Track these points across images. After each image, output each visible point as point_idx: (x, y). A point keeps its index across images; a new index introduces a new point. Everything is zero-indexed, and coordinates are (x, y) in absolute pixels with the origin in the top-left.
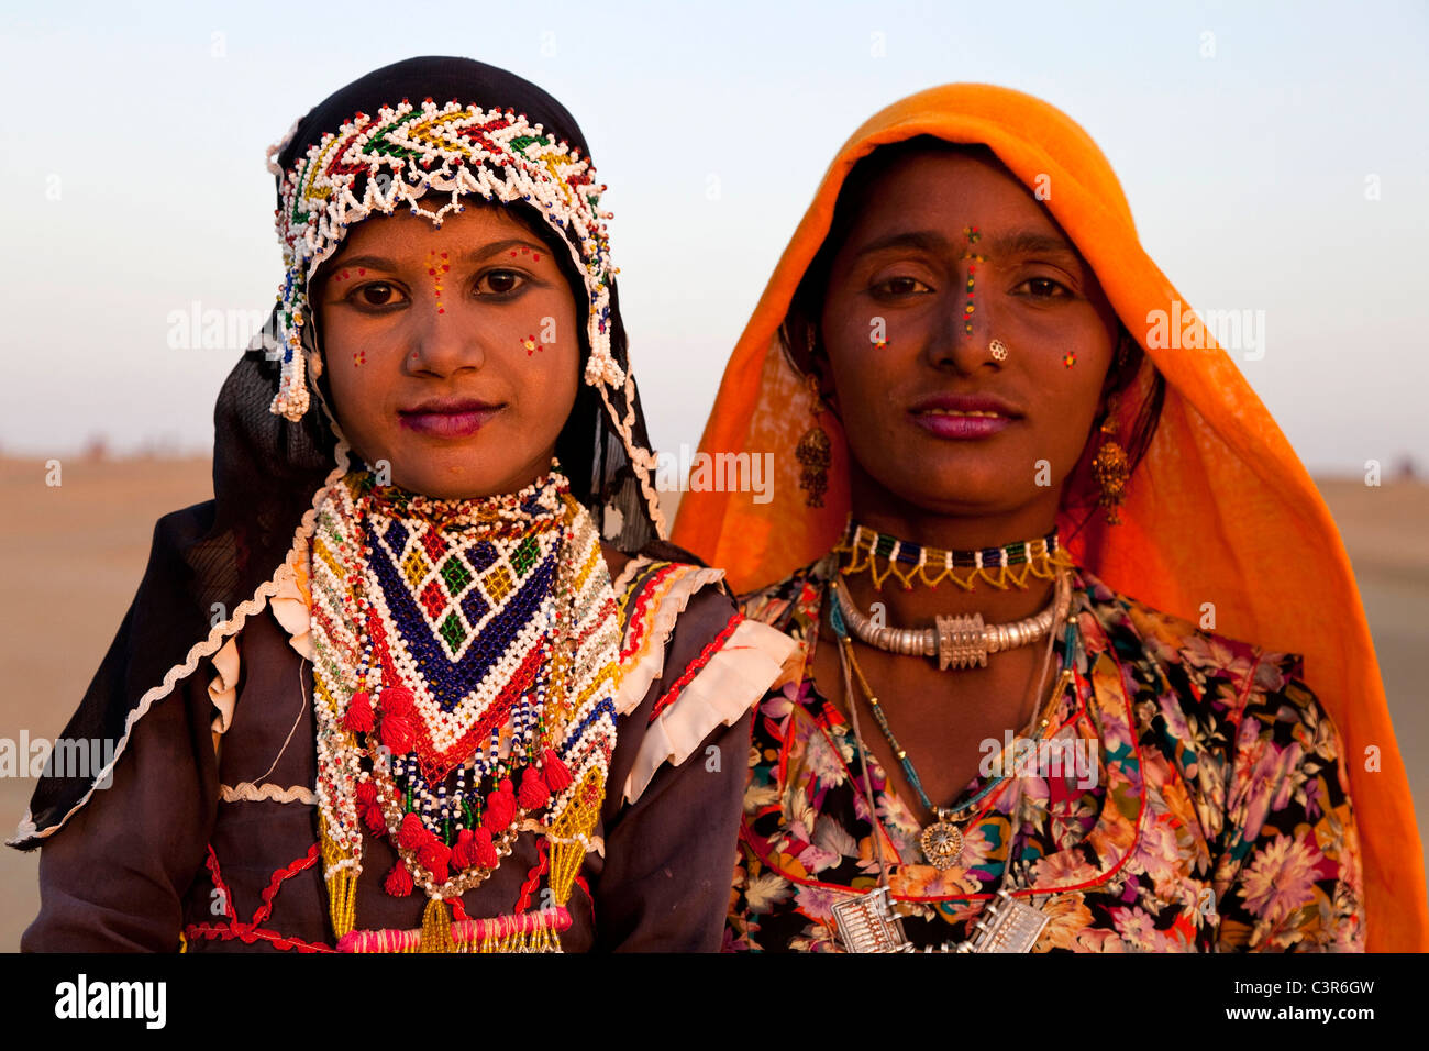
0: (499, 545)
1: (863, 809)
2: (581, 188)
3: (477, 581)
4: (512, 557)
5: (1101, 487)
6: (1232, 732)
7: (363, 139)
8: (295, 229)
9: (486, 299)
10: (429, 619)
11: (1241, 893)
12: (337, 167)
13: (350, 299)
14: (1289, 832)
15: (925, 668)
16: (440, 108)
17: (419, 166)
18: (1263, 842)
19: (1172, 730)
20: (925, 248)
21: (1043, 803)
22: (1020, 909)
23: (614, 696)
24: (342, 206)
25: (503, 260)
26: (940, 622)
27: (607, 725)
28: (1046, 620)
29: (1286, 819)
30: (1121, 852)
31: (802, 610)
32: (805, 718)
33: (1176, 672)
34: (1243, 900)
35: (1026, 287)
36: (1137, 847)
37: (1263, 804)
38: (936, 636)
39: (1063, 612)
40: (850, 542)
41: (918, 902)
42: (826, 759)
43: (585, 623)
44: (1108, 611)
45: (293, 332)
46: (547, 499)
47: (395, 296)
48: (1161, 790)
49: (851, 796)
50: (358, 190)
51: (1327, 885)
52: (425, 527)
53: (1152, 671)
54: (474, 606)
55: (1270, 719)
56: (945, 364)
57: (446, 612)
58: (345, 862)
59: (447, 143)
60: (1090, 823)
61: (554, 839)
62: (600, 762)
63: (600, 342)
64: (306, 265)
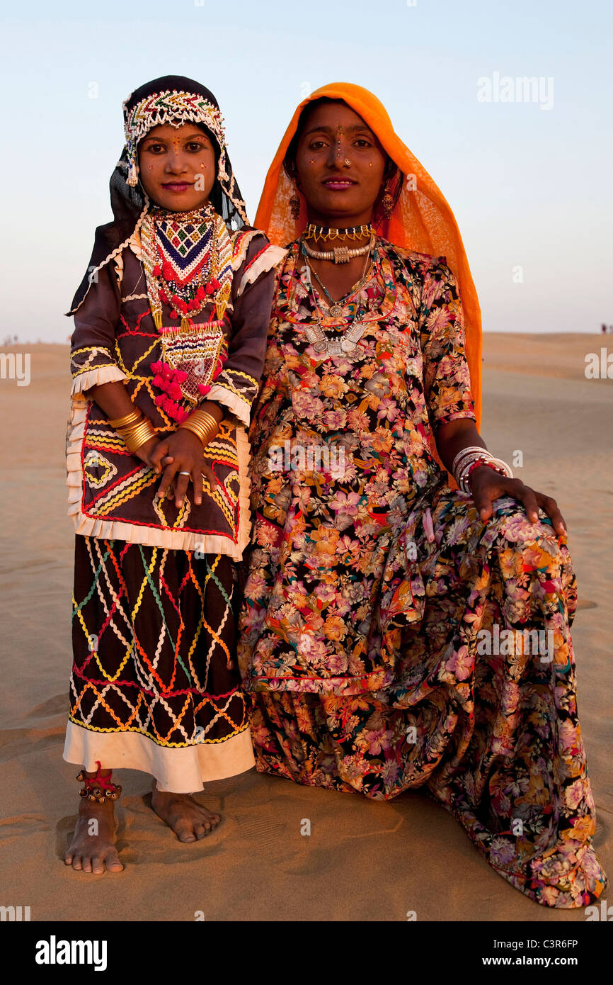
0: (194, 226)
1: (313, 304)
2: (217, 119)
3: (189, 236)
4: (199, 229)
5: (385, 208)
6: (423, 277)
7: (155, 101)
8: (132, 128)
9: (189, 152)
10: (175, 248)
11: (426, 325)
12: (147, 109)
13: (149, 149)
14: (440, 306)
15: (330, 264)
16: (178, 93)
17: (172, 110)
18: (432, 309)
19: (405, 277)
20: (325, 132)
21: (366, 299)
22: (359, 326)
23: (231, 265)
24: (149, 121)
25: (195, 140)
26: (335, 249)
27: (229, 272)
28: (367, 248)
29: (439, 302)
30: (389, 311)
31: (293, 250)
32: (295, 280)
33: (407, 262)
34: (427, 327)
35: (357, 143)
36: (394, 310)
37: (432, 298)
38: (334, 254)
39: (373, 245)
40: (308, 230)
41: (329, 327)
42: (301, 290)
43: (221, 246)
44: (387, 247)
45: (132, 159)
46: (208, 212)
47: (162, 149)
48: (402, 295)
49: (309, 300)
50: (154, 117)
51: (452, 322)
52: (172, 222)
53: (400, 262)
54: (188, 243)
55: (434, 273)
56: (332, 168)
57: (180, 246)
58: (157, 310)
59: (180, 104)
60: (380, 304)
61: (217, 303)
62: (229, 282)
63: (222, 167)
64: (136, 139)
